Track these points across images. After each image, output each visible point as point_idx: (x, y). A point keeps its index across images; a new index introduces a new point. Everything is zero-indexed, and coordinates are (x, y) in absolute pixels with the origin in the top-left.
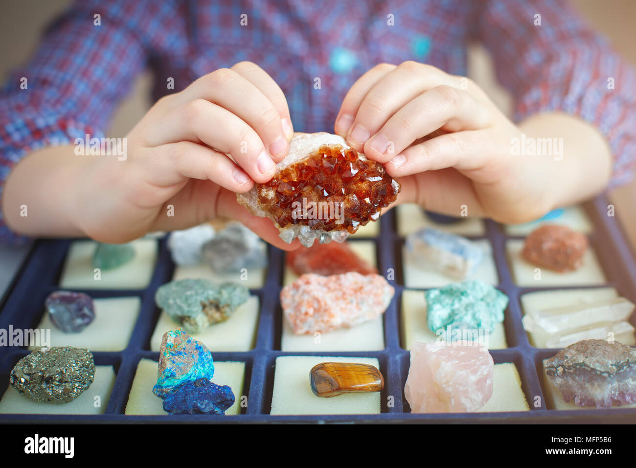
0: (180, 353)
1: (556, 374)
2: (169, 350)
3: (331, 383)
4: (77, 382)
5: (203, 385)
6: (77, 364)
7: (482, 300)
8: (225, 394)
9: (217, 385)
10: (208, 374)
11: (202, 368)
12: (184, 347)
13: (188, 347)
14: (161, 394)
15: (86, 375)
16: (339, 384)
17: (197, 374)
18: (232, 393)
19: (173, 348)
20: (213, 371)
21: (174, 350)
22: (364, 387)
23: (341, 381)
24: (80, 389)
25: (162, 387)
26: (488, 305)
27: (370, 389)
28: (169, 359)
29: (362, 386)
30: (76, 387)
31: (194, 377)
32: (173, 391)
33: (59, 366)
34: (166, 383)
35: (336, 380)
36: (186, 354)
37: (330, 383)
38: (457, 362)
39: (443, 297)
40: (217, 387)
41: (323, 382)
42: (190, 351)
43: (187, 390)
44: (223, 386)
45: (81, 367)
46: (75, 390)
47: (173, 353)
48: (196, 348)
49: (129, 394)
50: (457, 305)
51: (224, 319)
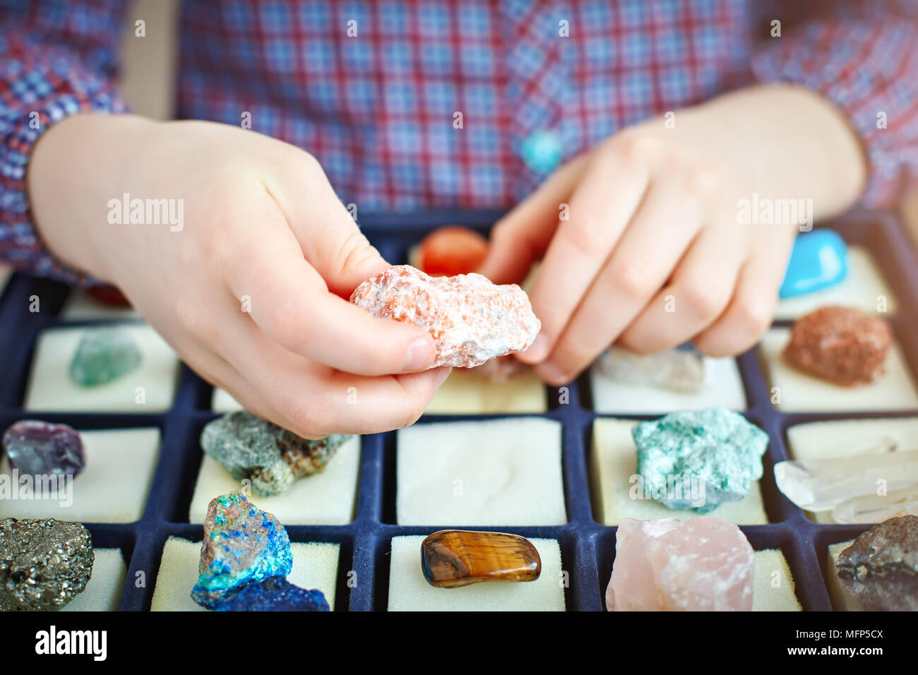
0: (237, 534)
1: (855, 578)
2: (218, 530)
3: (455, 566)
4: (66, 579)
5: (277, 587)
6: (65, 550)
7: (727, 441)
8: (314, 602)
9: (300, 589)
10: (282, 569)
11: (273, 559)
12: (243, 523)
13: (250, 523)
14: (205, 602)
15: (80, 569)
16: (468, 568)
17: (265, 569)
18: (326, 601)
19: (225, 526)
20: (291, 562)
21: (227, 529)
22: (508, 574)
23: (471, 563)
24: (70, 591)
25: (207, 590)
26: (738, 449)
27: (518, 577)
28: (219, 544)
29: (505, 572)
30: (65, 589)
31: (260, 573)
32: (226, 596)
33: (36, 553)
34: (215, 584)
35: (464, 561)
36: (246, 535)
37: (453, 566)
38: (695, 556)
39: (663, 436)
40: (301, 592)
41: (441, 563)
42: (254, 530)
43: (252, 595)
44: (311, 591)
45: (72, 556)
46: (63, 594)
47: (227, 533)
48: (264, 525)
49: (151, 599)
50: (686, 451)
51: (317, 469)
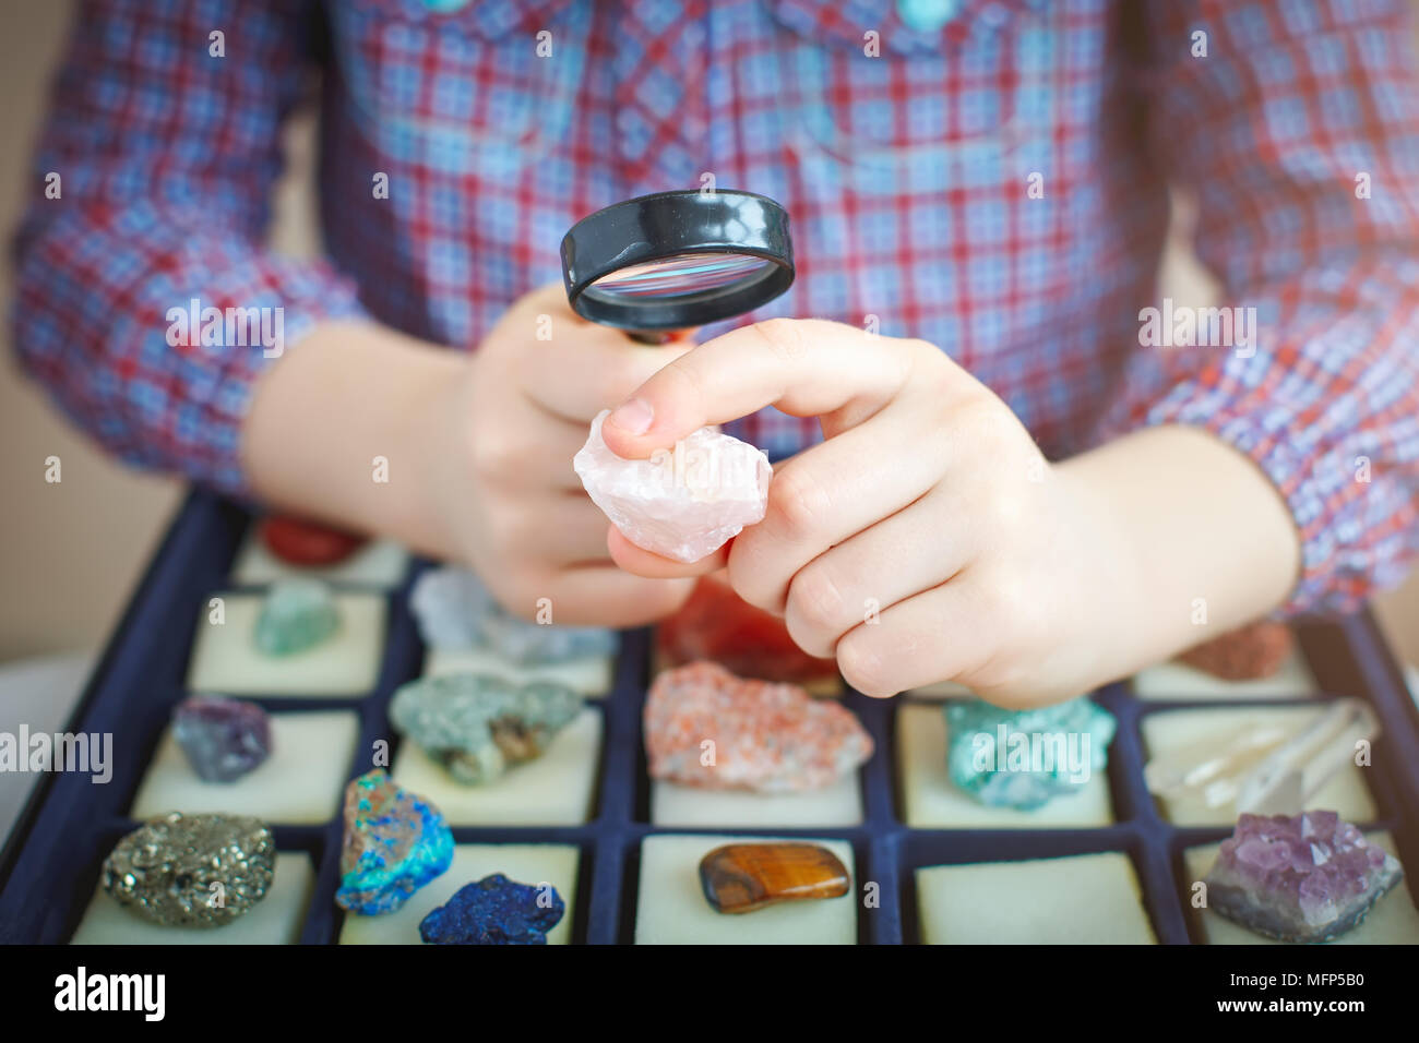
0: (386, 820)
2: (364, 816)
3: (747, 885)
4: (243, 883)
5: (498, 885)
6: (242, 848)
11: (431, 848)
12: (391, 808)
13: (399, 808)
15: (259, 870)
16: (764, 887)
17: (423, 860)
19: (372, 812)
21: (374, 815)
22: (814, 891)
23: (769, 881)
24: (247, 898)
25: (359, 890)
27: (826, 893)
28: (367, 833)
30: (240, 895)
33: (206, 853)
34: (367, 881)
35: (758, 879)
36: (397, 821)
37: (744, 885)
41: (729, 884)
42: (405, 815)
45: (250, 855)
46: (238, 901)
47: (374, 820)
48: (416, 810)
51: (533, 755)
